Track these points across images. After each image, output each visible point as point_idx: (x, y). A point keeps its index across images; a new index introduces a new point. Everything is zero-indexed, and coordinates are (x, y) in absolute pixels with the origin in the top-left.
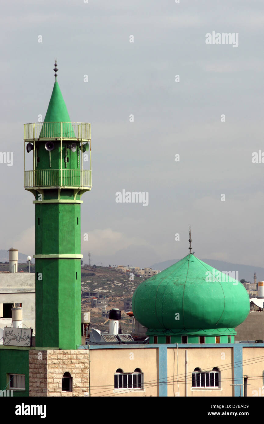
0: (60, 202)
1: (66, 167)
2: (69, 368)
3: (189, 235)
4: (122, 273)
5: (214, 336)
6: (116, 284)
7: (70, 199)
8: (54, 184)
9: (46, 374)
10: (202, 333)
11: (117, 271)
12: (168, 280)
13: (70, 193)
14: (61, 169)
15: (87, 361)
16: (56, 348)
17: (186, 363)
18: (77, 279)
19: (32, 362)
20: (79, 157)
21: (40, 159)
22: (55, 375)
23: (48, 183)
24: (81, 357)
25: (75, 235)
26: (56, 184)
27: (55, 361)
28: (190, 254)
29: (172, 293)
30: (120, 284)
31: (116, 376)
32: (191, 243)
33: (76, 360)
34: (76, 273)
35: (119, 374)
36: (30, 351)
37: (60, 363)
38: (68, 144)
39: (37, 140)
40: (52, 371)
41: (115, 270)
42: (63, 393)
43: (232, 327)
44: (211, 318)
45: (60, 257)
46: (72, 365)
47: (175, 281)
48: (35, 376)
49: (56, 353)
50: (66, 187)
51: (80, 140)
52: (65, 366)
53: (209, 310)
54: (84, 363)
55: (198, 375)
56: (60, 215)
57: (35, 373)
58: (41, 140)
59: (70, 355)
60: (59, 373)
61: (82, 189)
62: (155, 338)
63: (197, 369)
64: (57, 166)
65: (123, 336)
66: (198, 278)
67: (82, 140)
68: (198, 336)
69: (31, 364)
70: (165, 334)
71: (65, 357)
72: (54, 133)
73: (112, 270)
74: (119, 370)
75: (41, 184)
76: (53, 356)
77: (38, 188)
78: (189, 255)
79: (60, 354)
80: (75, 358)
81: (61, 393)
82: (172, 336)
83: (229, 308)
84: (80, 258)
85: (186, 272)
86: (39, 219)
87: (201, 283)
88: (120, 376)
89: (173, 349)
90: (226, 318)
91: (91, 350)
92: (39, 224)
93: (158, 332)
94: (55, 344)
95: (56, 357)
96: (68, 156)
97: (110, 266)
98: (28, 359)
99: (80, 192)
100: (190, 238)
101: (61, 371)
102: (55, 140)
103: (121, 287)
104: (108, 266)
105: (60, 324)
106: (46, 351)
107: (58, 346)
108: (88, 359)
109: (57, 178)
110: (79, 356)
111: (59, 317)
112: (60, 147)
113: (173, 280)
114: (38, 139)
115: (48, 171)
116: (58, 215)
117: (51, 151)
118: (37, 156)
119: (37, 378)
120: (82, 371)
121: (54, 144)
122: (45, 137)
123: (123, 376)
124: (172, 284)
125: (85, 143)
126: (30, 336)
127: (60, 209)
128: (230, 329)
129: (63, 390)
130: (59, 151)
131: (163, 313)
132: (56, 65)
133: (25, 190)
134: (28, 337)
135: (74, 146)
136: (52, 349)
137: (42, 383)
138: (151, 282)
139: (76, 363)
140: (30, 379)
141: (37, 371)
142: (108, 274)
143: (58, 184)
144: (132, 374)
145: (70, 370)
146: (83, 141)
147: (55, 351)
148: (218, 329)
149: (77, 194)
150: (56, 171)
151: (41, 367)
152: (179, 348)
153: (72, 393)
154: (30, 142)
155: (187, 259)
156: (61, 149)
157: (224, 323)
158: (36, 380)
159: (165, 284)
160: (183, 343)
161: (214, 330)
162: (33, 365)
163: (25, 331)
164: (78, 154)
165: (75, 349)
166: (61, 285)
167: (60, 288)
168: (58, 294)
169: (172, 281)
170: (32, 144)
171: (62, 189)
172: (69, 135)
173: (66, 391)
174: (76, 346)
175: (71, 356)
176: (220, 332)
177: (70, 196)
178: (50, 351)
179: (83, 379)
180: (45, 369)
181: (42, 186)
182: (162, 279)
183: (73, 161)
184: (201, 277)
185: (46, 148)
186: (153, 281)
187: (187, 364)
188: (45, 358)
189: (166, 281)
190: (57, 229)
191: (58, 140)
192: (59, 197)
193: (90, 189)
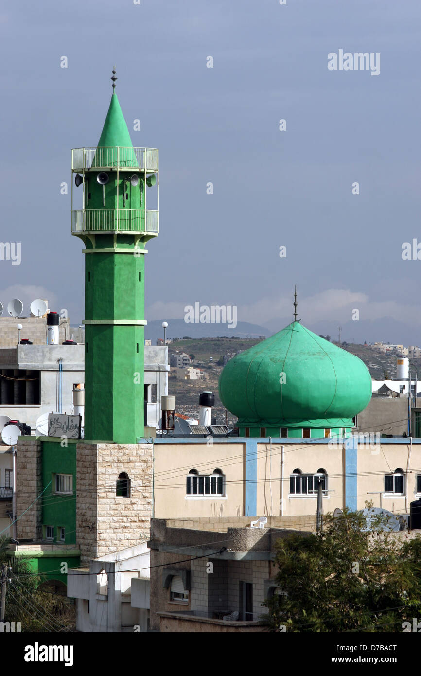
0: (116, 252)
1: (124, 206)
2: (127, 468)
3: (294, 297)
4: (380, 353)
5: (323, 428)
6: (371, 366)
7: (130, 248)
8: (108, 228)
9: (95, 474)
10: (306, 424)
11: (373, 351)
12: (263, 355)
13: (130, 239)
14: (118, 209)
15: (149, 458)
16: (109, 441)
17: (282, 463)
18: (138, 352)
19: (79, 459)
20: (142, 193)
21: (91, 194)
22: (108, 476)
23: (101, 226)
24: (142, 453)
25: (136, 294)
26: (111, 228)
27: (107, 458)
28: (295, 321)
29: (268, 372)
30: (376, 366)
31: (188, 479)
32: (296, 307)
33: (135, 458)
34: (137, 344)
35: (192, 475)
36: (78, 445)
37: (114, 461)
38: (127, 176)
39: (87, 170)
40: (104, 470)
41: (371, 349)
42: (118, 500)
43: (347, 417)
44: (319, 405)
45: (115, 323)
46: (130, 464)
47: (273, 356)
48: (83, 476)
49: (109, 447)
50: (124, 233)
51: (143, 170)
52: (121, 465)
53: (316, 394)
54: (146, 461)
55: (298, 478)
56: (116, 268)
57: (83, 473)
58: (91, 170)
59: (127, 451)
60: (113, 474)
61: (145, 235)
62: (247, 430)
63: (297, 471)
64: (112, 205)
65: (217, 427)
66: (302, 353)
67: (146, 171)
68: (301, 428)
69: (79, 461)
70: (259, 426)
71: (121, 453)
72: (109, 161)
73: (367, 349)
74: (193, 471)
75: (91, 228)
76: (105, 451)
77: (87, 233)
78: (293, 323)
79: (114, 449)
80: (134, 454)
81: (115, 499)
82: (267, 428)
83: (341, 392)
84: (143, 325)
85: (288, 345)
86: (89, 273)
87: (306, 359)
88: (195, 479)
89: (265, 445)
90: (338, 405)
91: (155, 444)
92: (89, 280)
93: (250, 422)
94: (108, 436)
95: (109, 453)
96: (128, 191)
97: (365, 343)
98: (76, 455)
99: (143, 239)
100: (295, 300)
101: (115, 470)
102: (110, 170)
103: (378, 370)
104: (363, 344)
105: (115, 411)
106: (96, 445)
107: (112, 439)
108: (151, 456)
109: (113, 220)
110: (140, 453)
111: (114, 402)
112: (117, 179)
113: (269, 354)
114: (89, 169)
115: (101, 211)
116: (113, 269)
117: (105, 185)
118: (88, 191)
119: (86, 479)
120: (143, 471)
121: (109, 176)
122: (97, 166)
123: (198, 479)
124: (267, 360)
125: (151, 174)
126: (78, 425)
127: (115, 260)
128: (345, 420)
129: (118, 495)
130: (116, 185)
131: (256, 398)
132: (114, 73)
133: (73, 235)
134: (76, 426)
135: (135, 178)
136: (104, 443)
137: (92, 486)
138: (242, 357)
139: (136, 461)
140: (78, 480)
141: (86, 470)
142: (362, 354)
143: (113, 228)
144: (211, 477)
145: (127, 469)
146: (147, 173)
147: (108, 445)
148: (328, 419)
149: (139, 241)
150: (111, 210)
151: (90, 465)
152: (272, 443)
153: (129, 499)
154: (78, 172)
155: (289, 328)
156: (118, 182)
157: (335, 411)
158: (85, 481)
159: (259, 360)
160: (282, 437)
161: (322, 420)
162: (80, 463)
163: (73, 418)
164: (142, 189)
165: (133, 443)
166: (117, 360)
167: (115, 363)
168: (112, 371)
169: (269, 356)
170: (81, 175)
171: (119, 235)
172: (129, 163)
173: (122, 497)
174: (135, 440)
175: (129, 451)
176: (330, 423)
177: (130, 244)
178: (101, 446)
179: (145, 482)
180: (95, 468)
181: (94, 231)
182: (255, 354)
183: (134, 198)
184: (306, 352)
185: (98, 180)
186: (244, 356)
187: (283, 465)
188: (95, 453)
189: (261, 357)
190: (111, 286)
191: (113, 170)
192: (116, 245)
193: (157, 235)
